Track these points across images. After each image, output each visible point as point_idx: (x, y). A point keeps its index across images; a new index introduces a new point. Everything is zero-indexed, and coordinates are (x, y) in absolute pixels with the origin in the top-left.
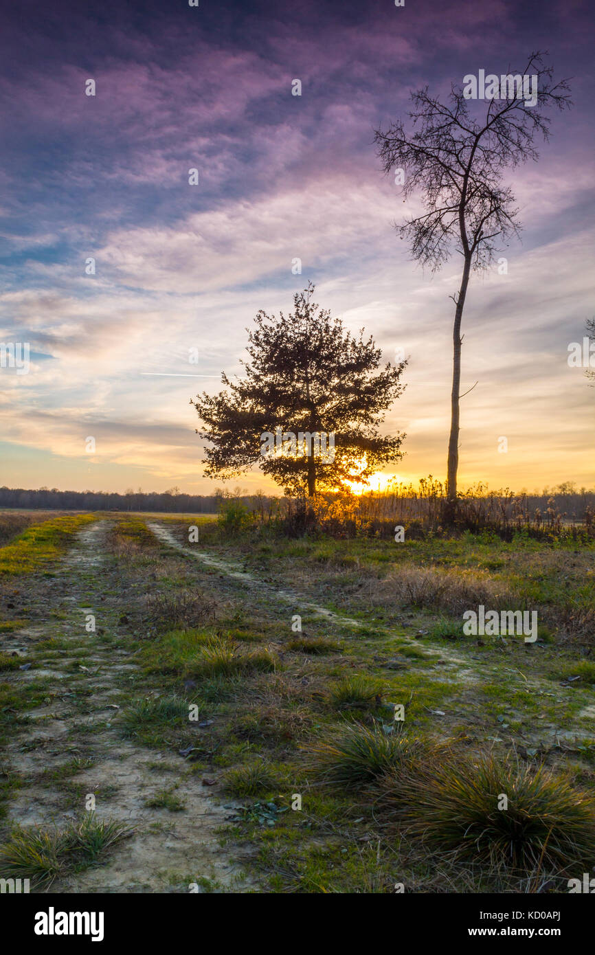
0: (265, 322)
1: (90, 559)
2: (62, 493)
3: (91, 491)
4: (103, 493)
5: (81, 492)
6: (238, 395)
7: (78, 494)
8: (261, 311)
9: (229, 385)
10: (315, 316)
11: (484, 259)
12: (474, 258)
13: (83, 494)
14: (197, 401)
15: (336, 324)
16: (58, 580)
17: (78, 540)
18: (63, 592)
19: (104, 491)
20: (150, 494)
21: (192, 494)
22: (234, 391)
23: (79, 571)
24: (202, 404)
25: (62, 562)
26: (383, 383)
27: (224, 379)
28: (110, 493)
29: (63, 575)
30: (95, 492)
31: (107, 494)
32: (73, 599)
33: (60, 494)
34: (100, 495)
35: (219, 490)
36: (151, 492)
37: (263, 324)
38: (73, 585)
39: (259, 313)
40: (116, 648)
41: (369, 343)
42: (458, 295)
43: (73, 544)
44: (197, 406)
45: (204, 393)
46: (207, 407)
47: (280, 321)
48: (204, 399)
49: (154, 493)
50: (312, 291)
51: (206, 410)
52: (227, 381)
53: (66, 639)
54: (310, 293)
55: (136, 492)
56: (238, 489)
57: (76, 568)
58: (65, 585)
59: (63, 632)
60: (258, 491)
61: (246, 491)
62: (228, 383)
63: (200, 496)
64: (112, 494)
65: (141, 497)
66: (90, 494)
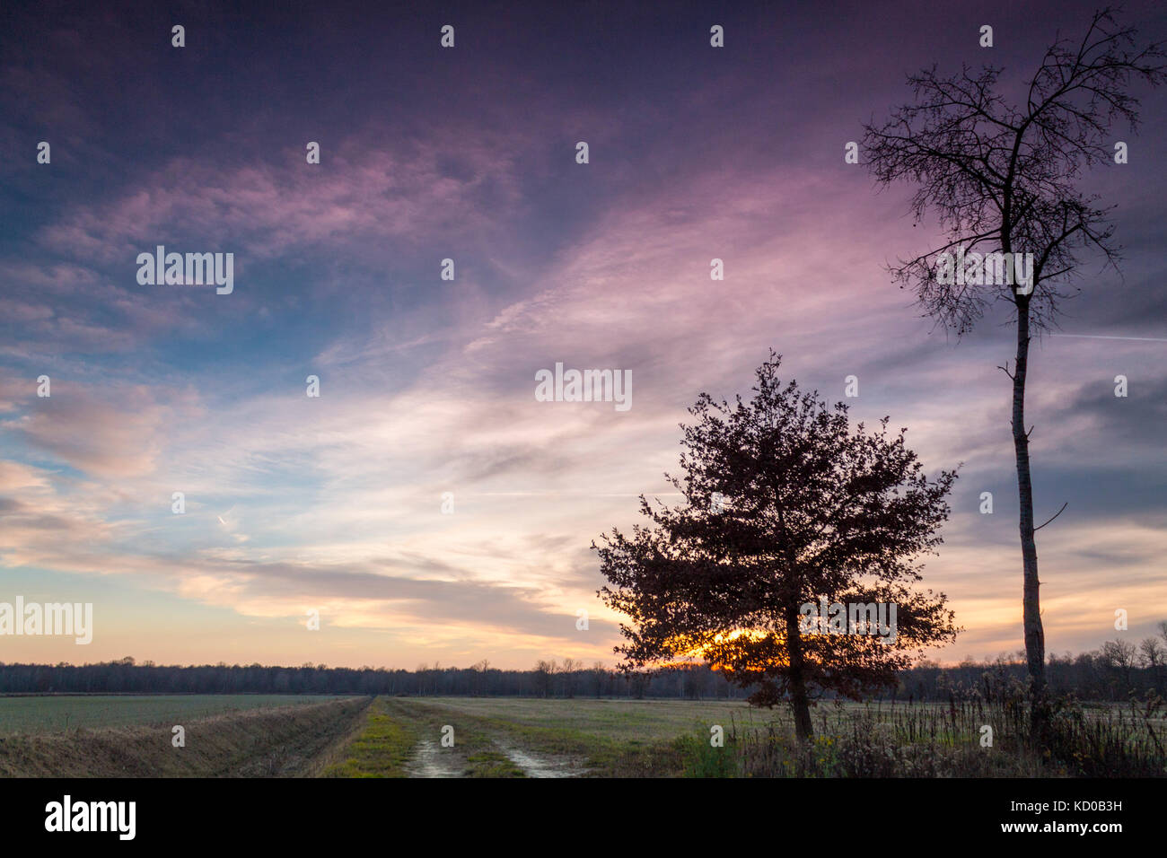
3: (371, 668)
4: (385, 669)
5: (356, 669)
6: (665, 533)
7: (352, 672)
8: (703, 395)
9: (652, 517)
11: (1039, 311)
13: (359, 671)
14: (602, 544)
15: (838, 412)
21: (503, 669)
22: (659, 526)
24: (611, 550)
26: (911, 507)
27: (644, 508)
30: (375, 669)
33: (330, 672)
34: (381, 673)
35: (543, 664)
36: (449, 667)
39: (702, 398)
44: (603, 552)
45: (615, 530)
47: (735, 410)
48: (615, 541)
50: (776, 365)
51: (617, 558)
52: (649, 509)
55: (431, 667)
56: (569, 662)
60: (596, 664)
61: (580, 664)
62: (651, 514)
63: (515, 672)
64: (398, 671)
65: (438, 674)
66: (368, 671)
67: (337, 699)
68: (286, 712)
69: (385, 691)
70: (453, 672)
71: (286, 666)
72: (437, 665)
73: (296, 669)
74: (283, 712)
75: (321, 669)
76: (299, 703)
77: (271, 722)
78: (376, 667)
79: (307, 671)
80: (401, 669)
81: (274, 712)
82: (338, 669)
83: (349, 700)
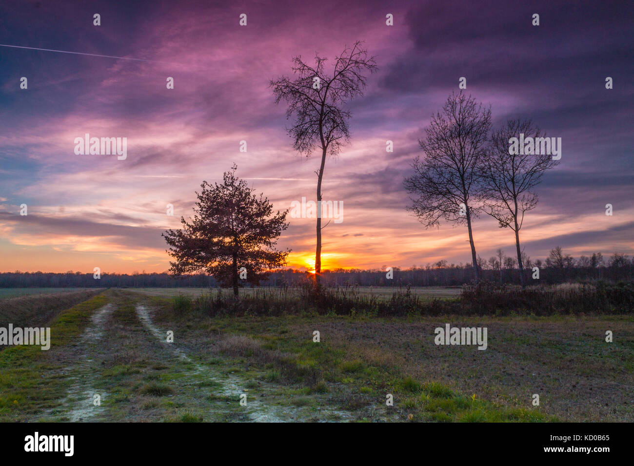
0: (207, 188)
1: (95, 335)
2: (84, 274)
4: (116, 274)
6: (191, 229)
8: (204, 181)
9: (186, 224)
10: (236, 184)
12: (328, 150)
14: (166, 234)
16: (79, 348)
17: (92, 321)
18: (81, 353)
19: (117, 273)
20: (152, 274)
22: (188, 227)
23: (90, 342)
24: (169, 236)
25: (81, 337)
26: (276, 222)
27: (183, 221)
28: (121, 274)
29: (82, 345)
31: (119, 275)
32: (85, 356)
33: (83, 275)
34: (113, 275)
36: (152, 272)
37: (206, 189)
38: (86, 349)
39: (203, 183)
40: (97, 371)
41: (266, 201)
42: (319, 172)
43: (88, 324)
44: (166, 237)
45: (170, 229)
46: (172, 237)
47: (215, 188)
48: (170, 233)
49: (154, 273)
50: (236, 169)
51: (172, 239)
52: (185, 221)
53: (80, 370)
54: (235, 170)
55: (140, 272)
57: (87, 341)
58: (82, 350)
59: (79, 368)
67: (86, 290)
68: (55, 296)
69: (116, 285)
70: (154, 275)
71: (57, 273)
72: (144, 272)
73: (63, 274)
74: (53, 295)
75: (78, 274)
76: (63, 291)
77: (47, 300)
78: (111, 273)
79: (70, 275)
80: (125, 274)
81: (49, 295)
82: (88, 274)
83: (92, 290)
